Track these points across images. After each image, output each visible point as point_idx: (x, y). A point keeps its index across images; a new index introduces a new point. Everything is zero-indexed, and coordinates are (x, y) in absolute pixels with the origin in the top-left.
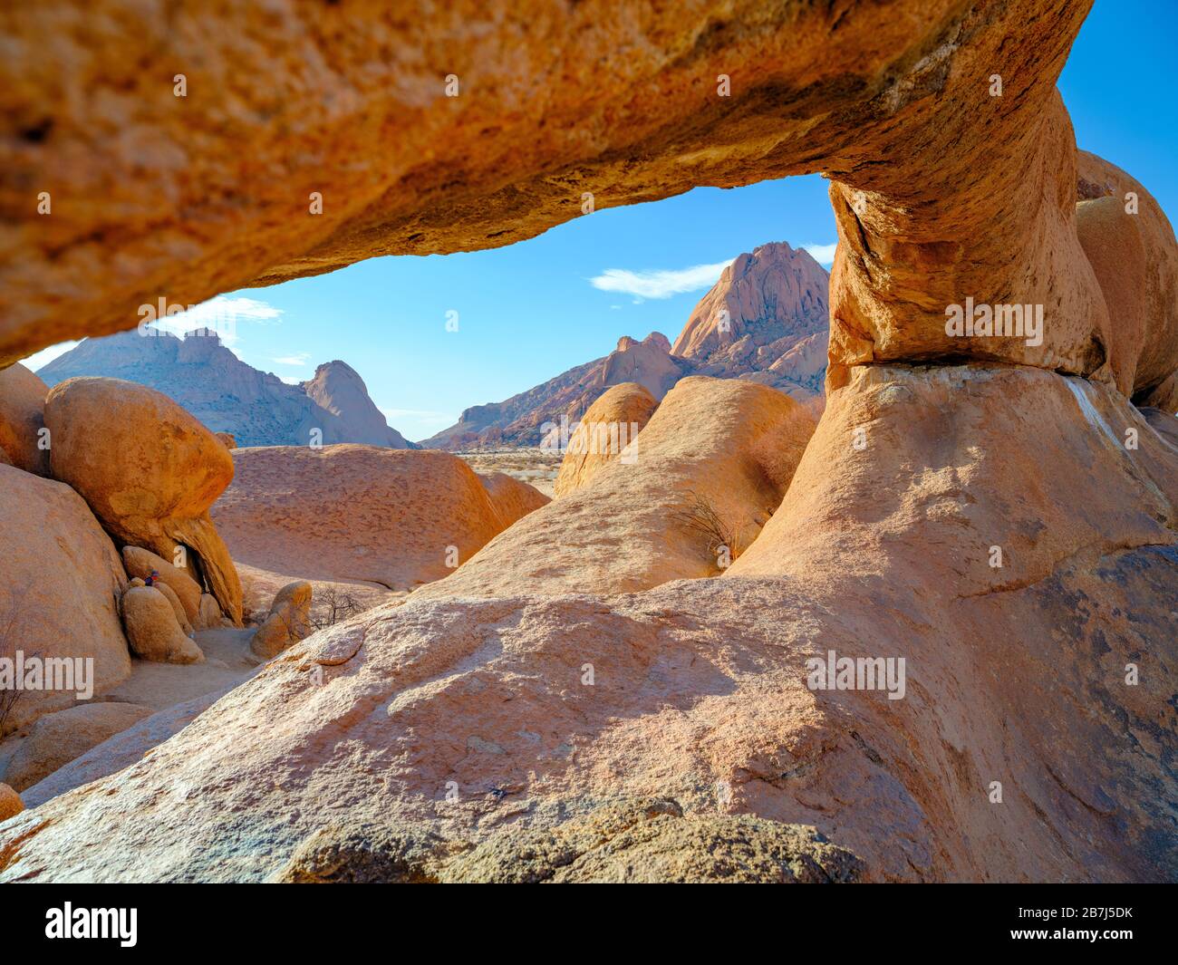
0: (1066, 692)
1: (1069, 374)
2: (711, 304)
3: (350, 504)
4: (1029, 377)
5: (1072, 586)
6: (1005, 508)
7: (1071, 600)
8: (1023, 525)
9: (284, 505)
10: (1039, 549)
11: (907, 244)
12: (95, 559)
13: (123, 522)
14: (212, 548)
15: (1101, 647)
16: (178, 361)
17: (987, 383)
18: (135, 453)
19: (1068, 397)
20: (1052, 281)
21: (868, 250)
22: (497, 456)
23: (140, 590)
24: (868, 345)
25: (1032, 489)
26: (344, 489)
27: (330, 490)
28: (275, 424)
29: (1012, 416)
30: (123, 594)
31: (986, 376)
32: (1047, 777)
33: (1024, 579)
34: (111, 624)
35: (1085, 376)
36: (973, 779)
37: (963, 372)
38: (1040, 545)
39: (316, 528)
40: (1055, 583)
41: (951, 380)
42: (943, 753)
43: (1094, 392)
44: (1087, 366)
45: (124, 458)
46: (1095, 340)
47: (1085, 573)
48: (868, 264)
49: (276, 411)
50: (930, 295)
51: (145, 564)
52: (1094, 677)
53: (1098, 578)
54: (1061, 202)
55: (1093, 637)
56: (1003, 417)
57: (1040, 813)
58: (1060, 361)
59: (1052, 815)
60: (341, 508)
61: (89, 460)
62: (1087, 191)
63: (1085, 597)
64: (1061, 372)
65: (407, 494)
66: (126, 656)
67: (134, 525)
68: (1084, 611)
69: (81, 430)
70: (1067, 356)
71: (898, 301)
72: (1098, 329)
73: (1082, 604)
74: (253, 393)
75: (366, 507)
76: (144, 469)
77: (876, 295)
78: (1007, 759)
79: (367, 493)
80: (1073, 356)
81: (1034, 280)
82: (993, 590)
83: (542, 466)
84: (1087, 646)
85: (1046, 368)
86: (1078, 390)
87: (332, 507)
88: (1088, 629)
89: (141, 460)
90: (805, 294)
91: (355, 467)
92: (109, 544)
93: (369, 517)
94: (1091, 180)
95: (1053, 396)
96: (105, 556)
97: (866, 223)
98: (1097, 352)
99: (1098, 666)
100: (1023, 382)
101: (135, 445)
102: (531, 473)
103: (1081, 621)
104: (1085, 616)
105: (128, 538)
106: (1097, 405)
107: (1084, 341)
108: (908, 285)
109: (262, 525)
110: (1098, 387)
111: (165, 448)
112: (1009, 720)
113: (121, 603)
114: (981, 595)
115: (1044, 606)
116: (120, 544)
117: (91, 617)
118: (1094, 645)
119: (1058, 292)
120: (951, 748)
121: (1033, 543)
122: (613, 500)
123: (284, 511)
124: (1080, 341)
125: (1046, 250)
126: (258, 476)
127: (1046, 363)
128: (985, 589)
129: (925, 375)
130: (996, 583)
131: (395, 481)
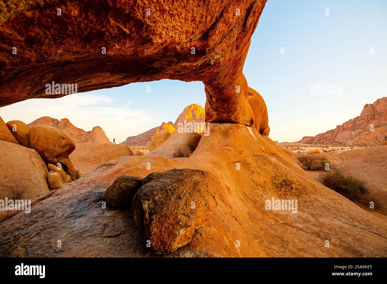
0: (247, 180)
1: (247, 126)
2: (182, 116)
3: (102, 156)
4: (240, 125)
5: (248, 162)
6: (236, 148)
7: (248, 164)
8: (239, 151)
9: (86, 156)
10: (242, 155)
11: (218, 99)
12: (41, 167)
13: (48, 158)
14: (69, 165)
15: (253, 172)
16: (59, 126)
17: (233, 126)
18: (52, 142)
19: (247, 129)
20: (244, 108)
21: (212, 100)
22: (135, 147)
23: (52, 174)
24: (212, 119)
25: (241, 145)
26: (100, 153)
27: (97, 153)
28: (82, 141)
29: (238, 132)
30: (48, 174)
31: (233, 125)
32: (244, 194)
33: (240, 160)
34: (45, 181)
35: (250, 126)
36: (230, 192)
37: (229, 124)
38: (242, 154)
39: (94, 161)
40: (245, 161)
41: (227, 126)
42: (225, 186)
43: (252, 129)
44: (251, 124)
45: (49, 143)
46: (252, 120)
47: (250, 160)
48: (212, 103)
49: (83, 137)
50: (223, 109)
51: (53, 168)
52: (252, 177)
53: (252, 161)
54: (245, 95)
55: (252, 171)
56: (236, 132)
57: (243, 200)
58: (246, 123)
59: (245, 201)
60: (100, 157)
61: (40, 144)
62: (250, 94)
63: (250, 164)
64: (246, 125)
65: (115, 154)
66: (48, 188)
67: (50, 159)
68: (250, 166)
69: (39, 137)
70: (247, 122)
71: (217, 110)
72: (252, 117)
73: (250, 165)
74: (77, 133)
75: (106, 157)
76: (54, 146)
77: (213, 109)
78: (237, 191)
79: (106, 153)
80: (248, 122)
81: (241, 108)
82: (234, 162)
83: (145, 150)
84: (251, 172)
85: (243, 124)
86: (249, 128)
87: (97, 156)
88: (251, 169)
89: (53, 144)
90: (200, 114)
91: (103, 148)
92: (44, 164)
93: (106, 159)
94: (251, 92)
95: (245, 129)
96: (43, 166)
97: (211, 95)
98: (252, 122)
99: (252, 176)
100: (240, 126)
101: (52, 140)
102: (143, 151)
103: (249, 168)
104: (250, 167)
105: (49, 162)
106: (252, 131)
107: (250, 119)
108: (219, 107)
109: (81, 161)
110: (253, 128)
111: (59, 141)
112: (237, 185)
113: (47, 177)
114: (232, 163)
115: (243, 165)
116: (47, 164)
117: (40, 179)
118: (252, 172)
119: (245, 110)
120: (226, 186)
121: (241, 154)
122: (162, 152)
123: (86, 158)
124: (249, 120)
125: (242, 102)
126: (80, 150)
127: (243, 123)
128: (233, 162)
129: (222, 125)
130: (235, 161)
131: (113, 151)
